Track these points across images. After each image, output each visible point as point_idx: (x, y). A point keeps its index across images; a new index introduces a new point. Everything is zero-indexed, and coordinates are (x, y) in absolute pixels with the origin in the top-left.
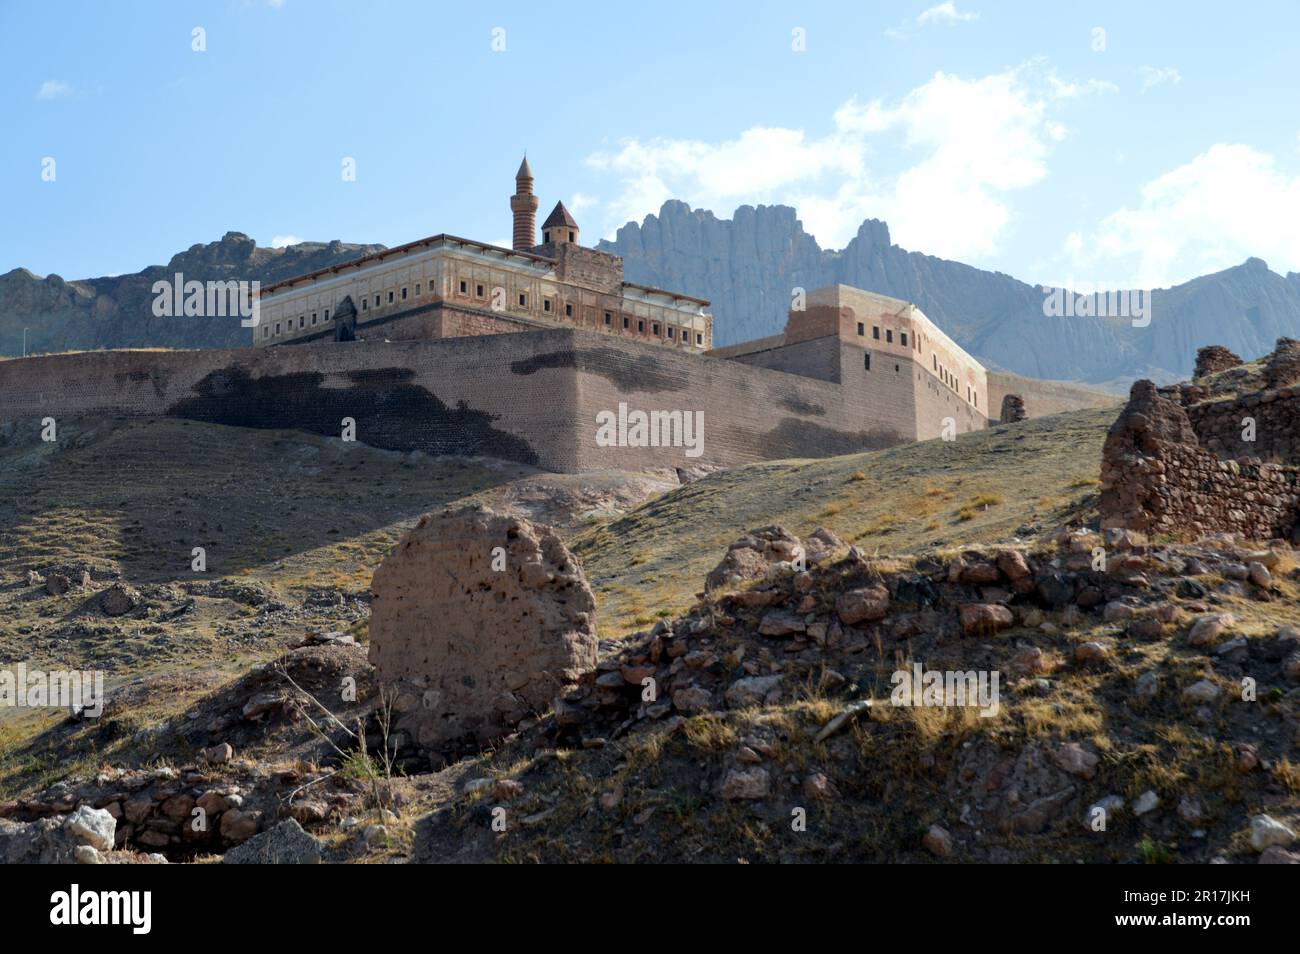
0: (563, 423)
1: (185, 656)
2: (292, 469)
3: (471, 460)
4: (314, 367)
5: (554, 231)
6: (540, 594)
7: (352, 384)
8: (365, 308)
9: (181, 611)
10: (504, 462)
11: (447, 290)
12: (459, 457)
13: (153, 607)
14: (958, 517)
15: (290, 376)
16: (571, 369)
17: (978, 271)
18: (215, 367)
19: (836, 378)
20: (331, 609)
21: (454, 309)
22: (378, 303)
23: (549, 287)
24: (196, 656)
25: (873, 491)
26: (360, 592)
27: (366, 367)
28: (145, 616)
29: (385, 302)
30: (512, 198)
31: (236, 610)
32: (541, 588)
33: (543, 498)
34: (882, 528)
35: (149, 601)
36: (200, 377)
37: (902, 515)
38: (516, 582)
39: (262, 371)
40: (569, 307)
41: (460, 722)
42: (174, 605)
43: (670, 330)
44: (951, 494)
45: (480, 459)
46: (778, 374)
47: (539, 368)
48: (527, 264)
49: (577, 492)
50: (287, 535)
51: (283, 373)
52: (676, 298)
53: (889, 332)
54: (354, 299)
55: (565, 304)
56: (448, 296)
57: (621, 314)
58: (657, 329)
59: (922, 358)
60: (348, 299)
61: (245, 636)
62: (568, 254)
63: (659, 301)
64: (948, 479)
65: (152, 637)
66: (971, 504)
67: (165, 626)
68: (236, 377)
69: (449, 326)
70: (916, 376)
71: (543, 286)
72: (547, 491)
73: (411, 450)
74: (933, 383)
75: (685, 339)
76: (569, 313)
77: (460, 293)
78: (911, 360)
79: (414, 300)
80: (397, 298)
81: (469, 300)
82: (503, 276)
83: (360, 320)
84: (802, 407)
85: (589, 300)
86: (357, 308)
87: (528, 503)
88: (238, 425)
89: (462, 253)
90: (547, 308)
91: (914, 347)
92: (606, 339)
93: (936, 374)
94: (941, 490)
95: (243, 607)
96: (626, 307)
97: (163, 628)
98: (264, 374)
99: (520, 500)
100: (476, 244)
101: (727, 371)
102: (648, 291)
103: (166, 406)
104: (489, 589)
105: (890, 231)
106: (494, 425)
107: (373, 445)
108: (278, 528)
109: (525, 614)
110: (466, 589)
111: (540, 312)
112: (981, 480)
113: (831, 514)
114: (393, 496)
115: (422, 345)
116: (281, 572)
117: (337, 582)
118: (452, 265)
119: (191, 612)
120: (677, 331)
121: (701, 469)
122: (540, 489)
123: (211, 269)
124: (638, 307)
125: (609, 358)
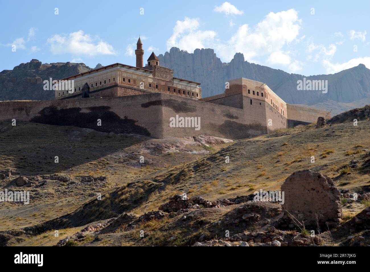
0: (158, 123)
1: (45, 199)
2: (72, 139)
3: (129, 135)
4: (78, 106)
5: (151, 61)
6: (328, 191)
7: (90, 111)
8: (92, 86)
9: (43, 184)
10: (140, 135)
11: (119, 81)
12: (125, 134)
13: (32, 183)
14: (322, 157)
15: (70, 109)
16: (161, 105)
17: (273, 69)
18: (46, 106)
19: (241, 107)
20: (90, 183)
21: (121, 87)
22: (96, 85)
23: (151, 79)
24: (49, 198)
25: (291, 148)
26: (98, 178)
27: (95, 106)
28: (30, 186)
29: (99, 85)
30: (136, 50)
31: (60, 184)
32: (328, 190)
33: (153, 147)
34: (299, 160)
35: (31, 181)
36: (41, 109)
37: (304, 156)
38: (322, 188)
39: (61, 107)
40: (157, 86)
41: (309, 222)
42: (39, 183)
43: (188, 92)
44: (316, 150)
45: (132, 135)
46: (224, 106)
47: (150, 105)
48: (144, 72)
49: (164, 145)
50: (73, 160)
51: (68, 108)
52: (190, 82)
53: (258, 93)
54: (88, 84)
55: (155, 85)
56: (119, 83)
57: (173, 88)
58: (184, 92)
59: (268, 100)
60: (87, 84)
61: (64, 192)
62: (156, 69)
63: (184, 84)
64: (315, 145)
65: (34, 193)
66: (325, 152)
67: (38, 189)
68: (53, 109)
69: (120, 92)
70: (266, 106)
71: (149, 79)
72: (154, 144)
73: (110, 132)
74: (271, 108)
75: (193, 95)
76: (157, 88)
77: (123, 82)
78: (264, 101)
79: (108, 84)
80: (103, 83)
81: (126, 84)
82: (136, 76)
83: (90, 91)
84: (231, 116)
85: (163, 83)
86: (89, 86)
87: (148, 148)
88: (53, 125)
89: (124, 69)
90: (150, 86)
91: (265, 97)
92: (171, 96)
93: (272, 105)
94: (313, 148)
95: (62, 183)
96: (175, 86)
97: (38, 190)
98: (62, 108)
99: (146, 147)
100: (128, 66)
101: (208, 105)
102: (181, 80)
103: (30, 119)
104: (314, 190)
105: (244, 57)
106: (136, 124)
107: (97, 131)
108: (70, 158)
109: (325, 196)
110: (308, 190)
111: (148, 87)
112: (325, 145)
113: (280, 155)
114: (105, 147)
115: (113, 99)
116: (72, 171)
117: (90, 174)
118: (120, 73)
119: (46, 185)
120: (191, 93)
121: (201, 137)
122: (152, 144)
123: (27, 71)
124: (178, 85)
125: (172, 102)
